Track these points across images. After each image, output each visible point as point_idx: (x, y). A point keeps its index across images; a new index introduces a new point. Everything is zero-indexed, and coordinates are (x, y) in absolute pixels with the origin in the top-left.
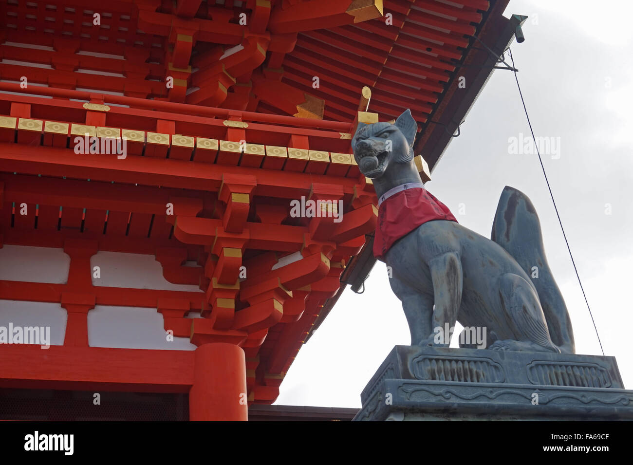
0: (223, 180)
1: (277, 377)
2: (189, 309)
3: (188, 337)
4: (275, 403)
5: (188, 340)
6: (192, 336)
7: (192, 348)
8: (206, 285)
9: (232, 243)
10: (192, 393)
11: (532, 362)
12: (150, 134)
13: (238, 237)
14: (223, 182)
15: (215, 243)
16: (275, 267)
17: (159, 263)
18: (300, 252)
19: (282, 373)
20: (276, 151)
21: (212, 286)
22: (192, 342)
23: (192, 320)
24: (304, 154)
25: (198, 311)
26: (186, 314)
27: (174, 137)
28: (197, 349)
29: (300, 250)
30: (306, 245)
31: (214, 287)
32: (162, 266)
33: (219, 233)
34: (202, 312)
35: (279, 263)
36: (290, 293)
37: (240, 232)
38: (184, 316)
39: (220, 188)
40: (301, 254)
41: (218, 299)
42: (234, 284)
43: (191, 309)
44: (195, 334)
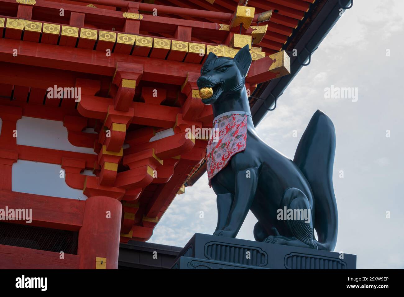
0: (117, 68)
1: (153, 221)
2: (85, 168)
3: (82, 189)
4: (148, 241)
5: (81, 192)
6: (84, 189)
7: (84, 198)
8: (98, 149)
9: (119, 119)
10: (81, 232)
11: (290, 253)
12: (64, 27)
13: (124, 115)
14: (117, 70)
15: (107, 119)
16: (152, 140)
17: (65, 129)
18: (173, 129)
19: (157, 218)
20: (162, 43)
21: (102, 152)
22: (84, 193)
23: (85, 176)
24: (184, 46)
25: (91, 169)
26: (82, 171)
27: (83, 30)
28: (87, 200)
29: (173, 127)
30: (177, 124)
31: (103, 153)
32: (68, 131)
33: (110, 110)
34: (94, 170)
35: (156, 136)
36: (162, 162)
37: (127, 111)
38: (81, 172)
39: (114, 73)
40: (173, 130)
41: (105, 163)
42: (119, 151)
43: (86, 167)
44: (86, 188)
